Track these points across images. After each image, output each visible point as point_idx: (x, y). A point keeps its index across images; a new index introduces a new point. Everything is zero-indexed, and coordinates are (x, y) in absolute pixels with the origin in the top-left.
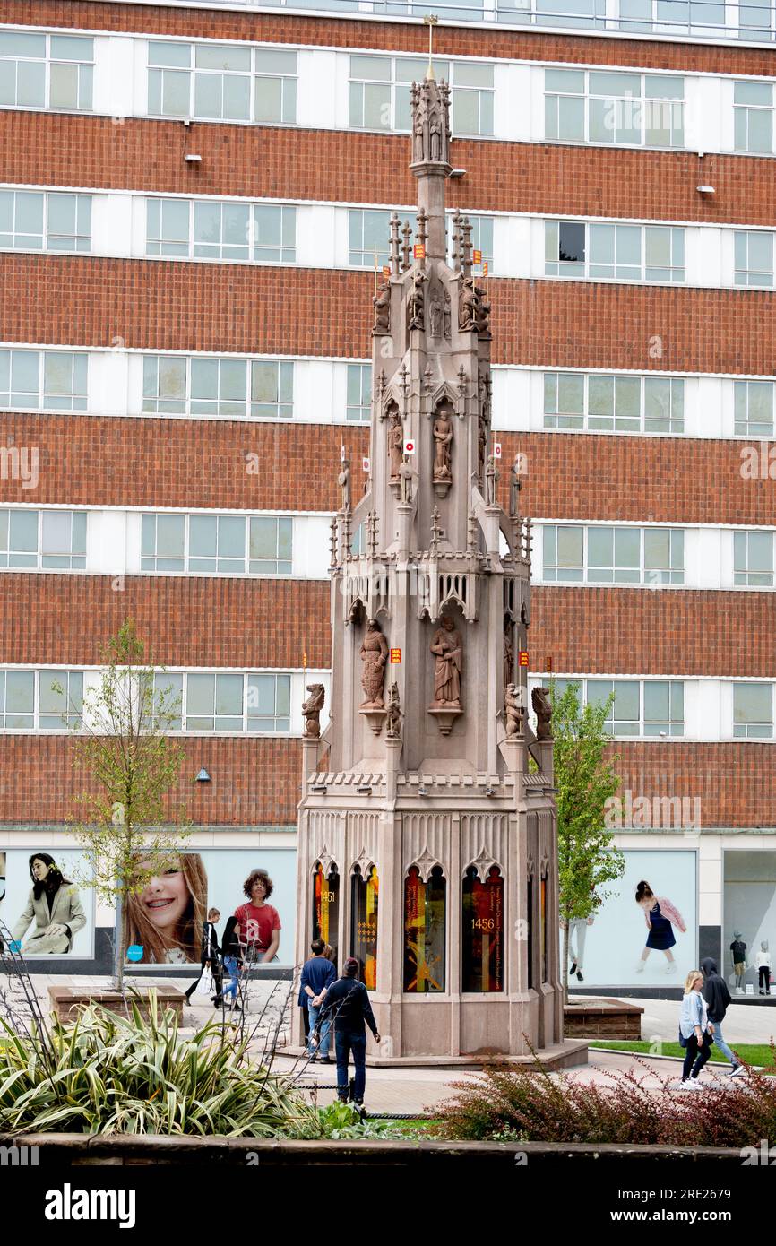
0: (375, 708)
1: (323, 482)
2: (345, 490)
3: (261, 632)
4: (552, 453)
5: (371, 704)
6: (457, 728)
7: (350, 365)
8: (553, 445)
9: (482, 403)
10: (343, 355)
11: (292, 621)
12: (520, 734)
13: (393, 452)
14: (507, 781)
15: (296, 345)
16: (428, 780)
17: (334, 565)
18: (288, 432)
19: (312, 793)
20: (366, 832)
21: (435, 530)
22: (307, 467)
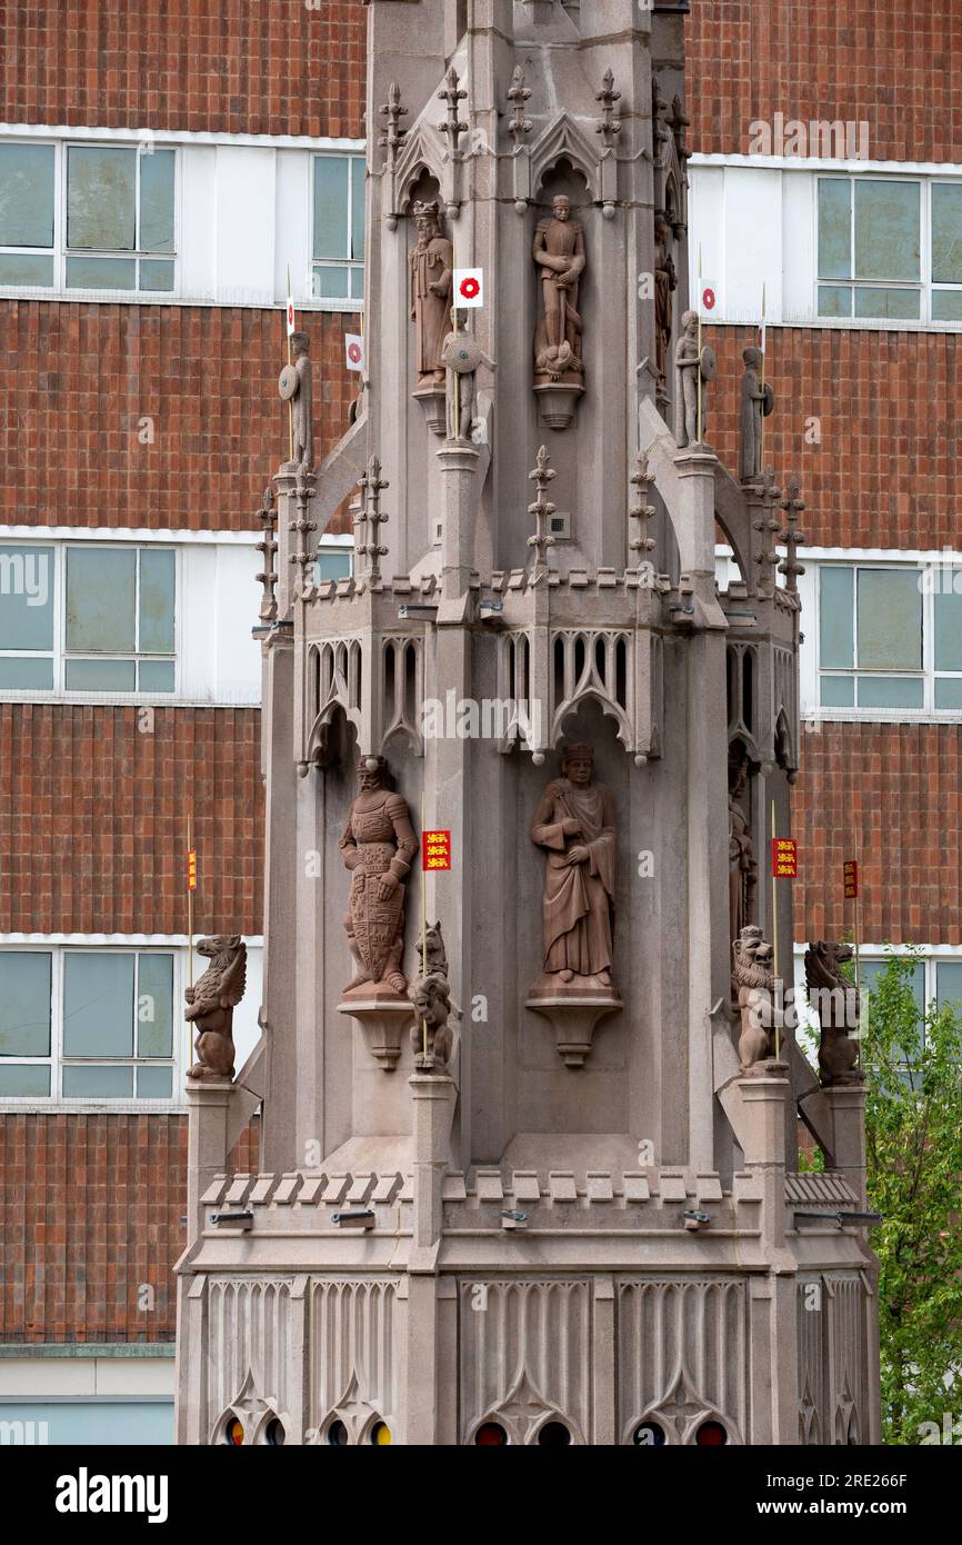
0: (381, 997)
1: (254, 457)
2: (296, 414)
3: (96, 841)
4: (840, 380)
5: (371, 988)
6: (606, 1050)
7: (321, 157)
8: (843, 361)
9: (665, 176)
10: (303, 130)
11: (177, 811)
12: (777, 1061)
13: (425, 307)
14: (741, 1190)
15: (182, 106)
16: (526, 1188)
17: (271, 618)
18: (162, 329)
19: (212, 1229)
20: (359, 1333)
21: (541, 511)
22: (213, 416)
